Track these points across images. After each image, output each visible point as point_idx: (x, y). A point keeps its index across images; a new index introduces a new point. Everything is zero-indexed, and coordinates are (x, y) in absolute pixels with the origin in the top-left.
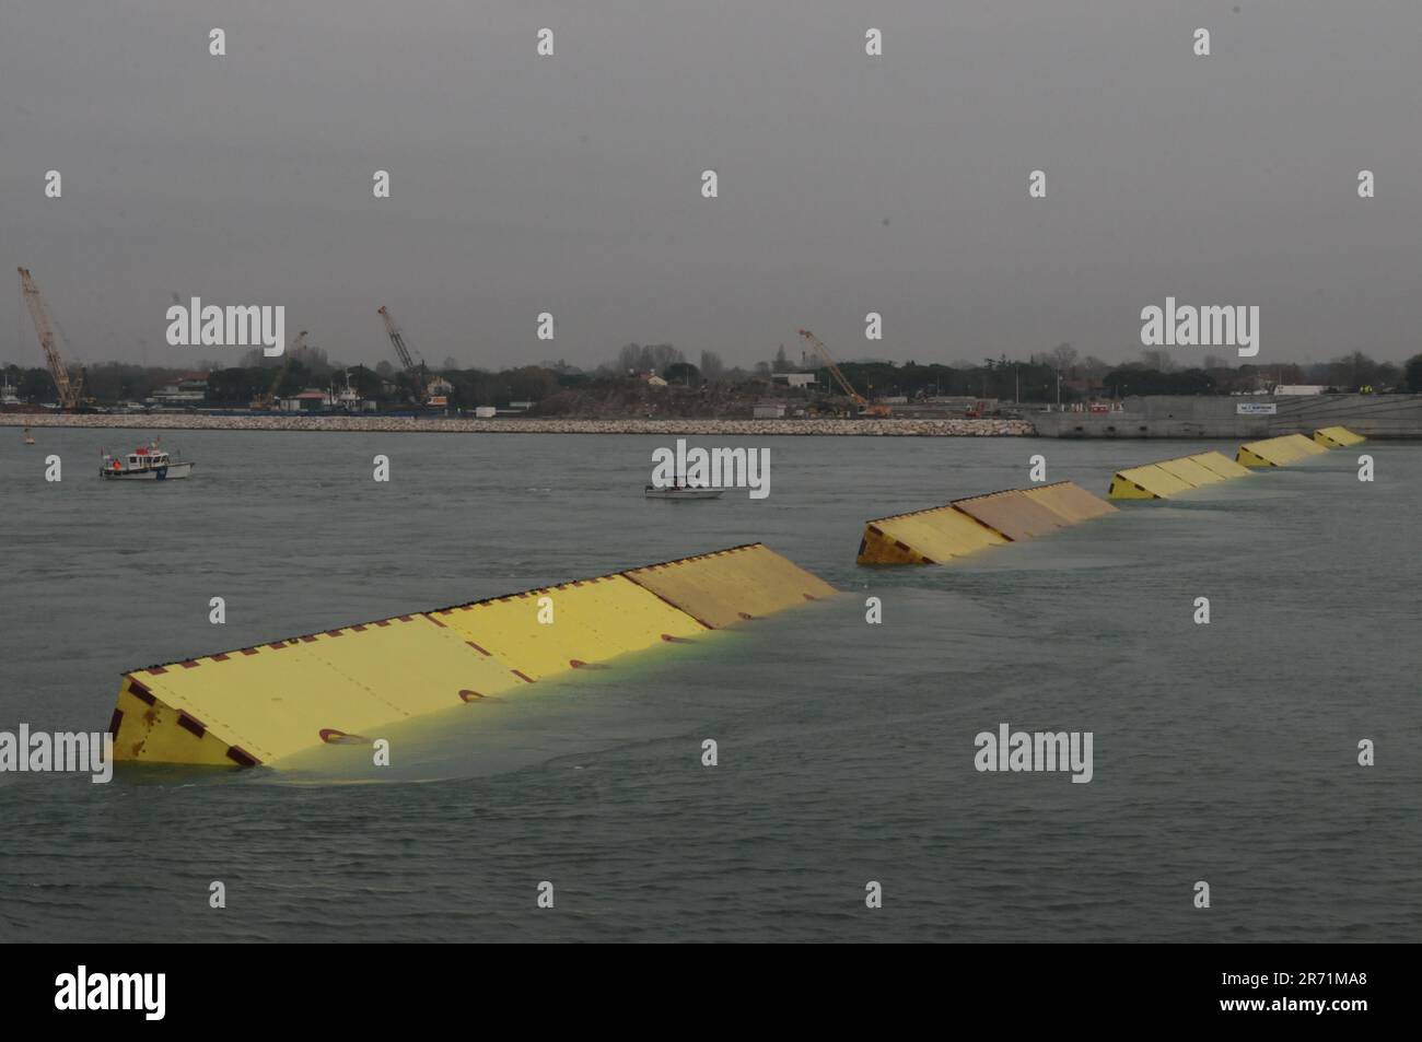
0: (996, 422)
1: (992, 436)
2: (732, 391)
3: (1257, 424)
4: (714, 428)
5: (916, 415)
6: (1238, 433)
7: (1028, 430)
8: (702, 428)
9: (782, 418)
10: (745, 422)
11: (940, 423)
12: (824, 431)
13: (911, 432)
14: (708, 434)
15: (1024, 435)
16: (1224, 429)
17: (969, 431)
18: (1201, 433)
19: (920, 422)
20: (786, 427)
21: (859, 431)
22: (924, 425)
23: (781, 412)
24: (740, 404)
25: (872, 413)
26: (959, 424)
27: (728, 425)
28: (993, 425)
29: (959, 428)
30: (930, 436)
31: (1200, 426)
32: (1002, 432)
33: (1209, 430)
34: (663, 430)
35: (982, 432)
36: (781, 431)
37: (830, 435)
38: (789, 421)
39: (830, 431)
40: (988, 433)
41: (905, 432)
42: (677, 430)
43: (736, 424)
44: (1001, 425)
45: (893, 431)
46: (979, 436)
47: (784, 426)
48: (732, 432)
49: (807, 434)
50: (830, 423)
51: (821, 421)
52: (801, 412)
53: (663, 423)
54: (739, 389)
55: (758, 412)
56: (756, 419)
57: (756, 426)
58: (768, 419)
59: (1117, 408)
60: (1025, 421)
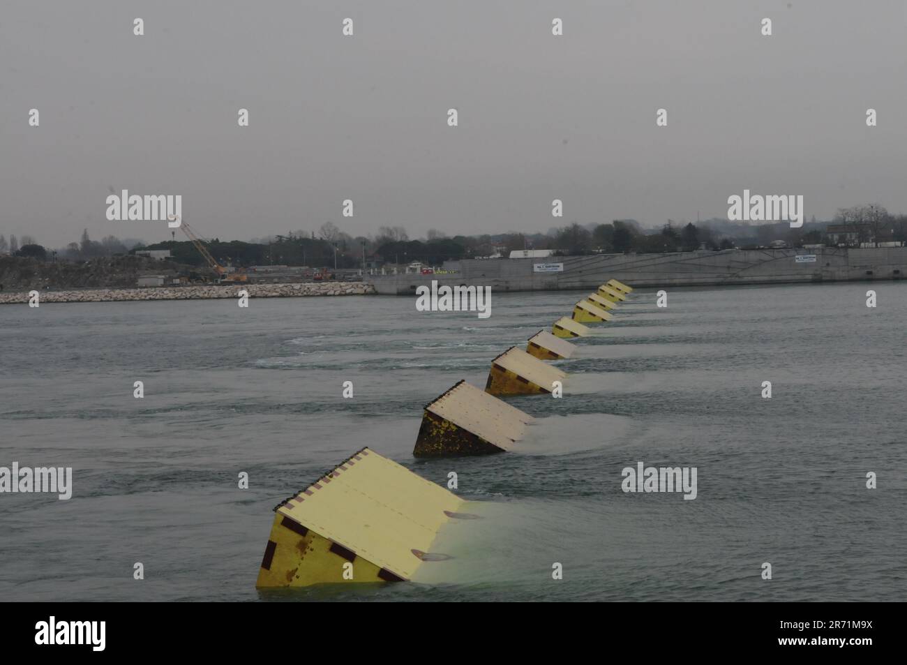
0: (343, 284)
1: (340, 295)
2: (112, 265)
3: (549, 279)
4: (106, 296)
5: (276, 280)
6: (535, 287)
7: (369, 290)
8: (96, 297)
9: (162, 286)
10: (132, 291)
11: (297, 286)
12: (201, 295)
13: (274, 294)
14: (102, 301)
15: (366, 294)
16: (526, 284)
17: (322, 292)
18: (508, 288)
19: (281, 286)
20: (168, 293)
21: (230, 295)
22: (285, 289)
23: (161, 282)
24: (121, 276)
25: (232, 280)
26: (313, 287)
27: (118, 293)
28: (341, 287)
29: (313, 289)
30: (290, 296)
31: (507, 282)
32: (348, 291)
33: (513, 285)
34: (61, 299)
35: (332, 293)
36: (165, 297)
37: (206, 298)
38: (169, 288)
39: (206, 295)
40: (337, 293)
41: (270, 294)
42: (74, 299)
43: (124, 292)
44: (347, 287)
45: (259, 293)
46: (330, 295)
47: (165, 292)
48: (122, 298)
49: (186, 299)
50: (206, 289)
51: (198, 288)
52: (177, 281)
53: (60, 294)
54: (118, 263)
55: (141, 282)
56: (141, 287)
57: (143, 293)
58: (151, 287)
59: (436, 270)
60: (365, 283)
